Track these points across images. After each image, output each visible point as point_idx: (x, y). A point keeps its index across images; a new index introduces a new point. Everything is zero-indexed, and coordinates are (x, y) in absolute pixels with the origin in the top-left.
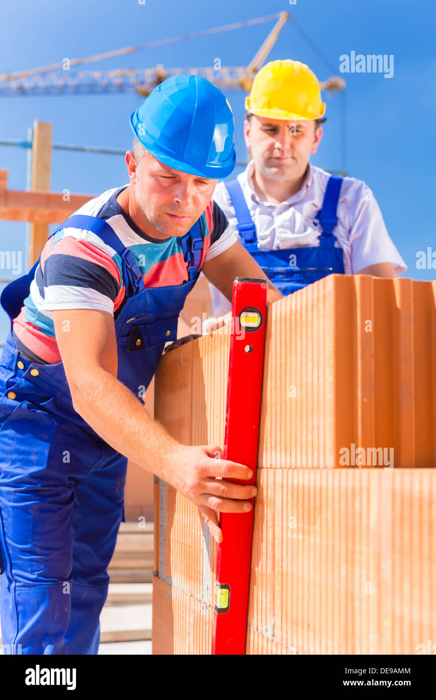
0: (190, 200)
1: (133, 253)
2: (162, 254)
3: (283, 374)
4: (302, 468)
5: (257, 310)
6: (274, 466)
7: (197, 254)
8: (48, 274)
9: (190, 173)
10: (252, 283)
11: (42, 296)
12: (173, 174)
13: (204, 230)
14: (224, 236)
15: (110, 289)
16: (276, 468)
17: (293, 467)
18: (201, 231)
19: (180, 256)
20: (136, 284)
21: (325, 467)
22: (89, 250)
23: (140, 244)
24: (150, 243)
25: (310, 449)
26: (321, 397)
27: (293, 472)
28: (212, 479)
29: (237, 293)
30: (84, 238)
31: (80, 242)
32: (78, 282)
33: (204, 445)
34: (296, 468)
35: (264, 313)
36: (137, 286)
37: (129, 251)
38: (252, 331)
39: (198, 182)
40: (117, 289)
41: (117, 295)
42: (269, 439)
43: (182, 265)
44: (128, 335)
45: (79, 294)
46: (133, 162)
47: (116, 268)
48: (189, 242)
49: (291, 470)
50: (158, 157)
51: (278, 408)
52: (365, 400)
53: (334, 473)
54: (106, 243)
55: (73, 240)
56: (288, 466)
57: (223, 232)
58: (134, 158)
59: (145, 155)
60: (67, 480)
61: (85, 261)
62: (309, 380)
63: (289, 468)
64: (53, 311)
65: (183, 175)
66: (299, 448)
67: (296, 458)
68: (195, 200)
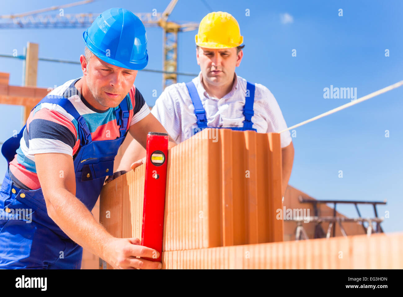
0: (119, 84)
1: (85, 119)
2: (103, 120)
3: (177, 192)
4: (189, 249)
5: (162, 152)
6: (172, 249)
7: (125, 120)
8: (31, 131)
9: (120, 67)
10: (159, 136)
11: (27, 147)
12: (109, 68)
13: (130, 106)
14: (142, 110)
15: (70, 141)
16: (173, 251)
17: (184, 249)
18: (128, 106)
19: (115, 122)
20: (87, 139)
21: (203, 248)
22: (57, 117)
23: (89, 113)
24: (96, 112)
25: (194, 237)
26: (200, 204)
27: (183, 252)
28: (134, 257)
29: (150, 142)
30: (54, 109)
31: (52, 112)
32: (50, 136)
33: (130, 237)
34: (185, 249)
35: (166, 154)
36: (87, 140)
37: (82, 118)
38: (159, 165)
39: (125, 73)
40: (74, 140)
41: (74, 145)
42: (169, 233)
43: (116, 127)
44: (81, 171)
45: (51, 143)
46: (85, 62)
47: (74, 128)
48: (120, 113)
49: (182, 251)
50: (100, 56)
51: (175, 213)
52: (227, 206)
53: (208, 251)
54: (68, 112)
55: (48, 110)
56: (181, 249)
57: (142, 107)
58: (85, 59)
59: (92, 56)
60: (43, 264)
61: (54, 123)
62: (193, 194)
63: (181, 250)
64: (34, 155)
65: (115, 69)
66: (187, 237)
67: (185, 243)
68: (123, 85)
